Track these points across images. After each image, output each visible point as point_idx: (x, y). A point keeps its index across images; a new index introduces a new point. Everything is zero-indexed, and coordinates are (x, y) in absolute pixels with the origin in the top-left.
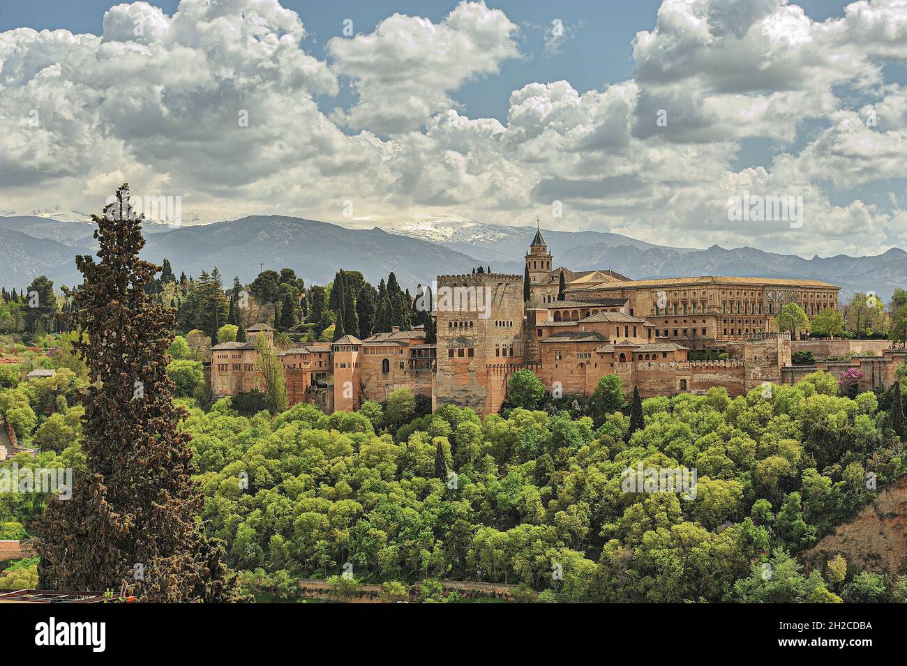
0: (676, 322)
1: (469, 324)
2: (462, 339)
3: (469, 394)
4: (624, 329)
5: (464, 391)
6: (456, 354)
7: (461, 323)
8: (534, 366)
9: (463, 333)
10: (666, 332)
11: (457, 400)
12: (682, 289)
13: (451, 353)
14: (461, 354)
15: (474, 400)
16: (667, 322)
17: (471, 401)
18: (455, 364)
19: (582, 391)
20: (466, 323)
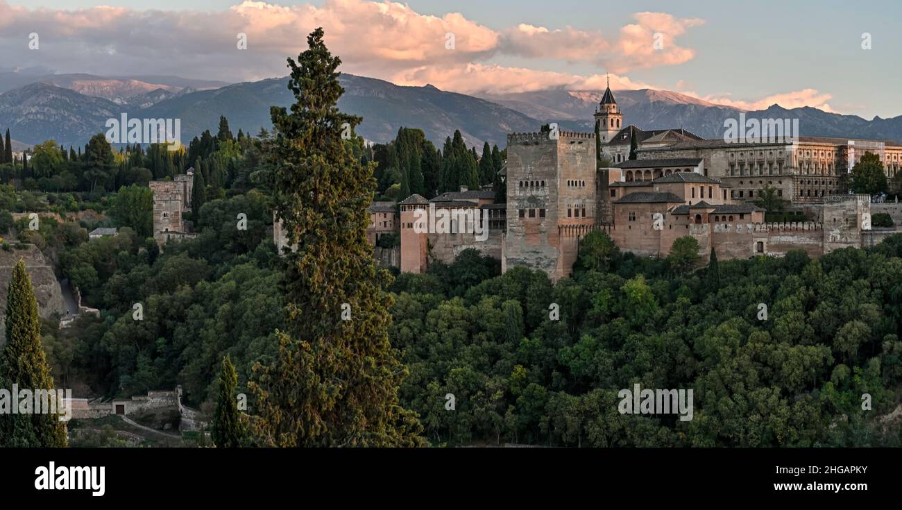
0: (751, 182)
1: (540, 184)
2: (533, 199)
3: (539, 255)
4: (699, 190)
5: (535, 252)
6: (527, 215)
7: (532, 183)
8: (607, 228)
9: (534, 193)
10: (741, 193)
11: (528, 262)
12: (758, 148)
13: (522, 214)
14: (532, 214)
15: (546, 261)
16: (742, 183)
17: (542, 262)
18: (526, 224)
19: (656, 253)
20: (537, 183)
